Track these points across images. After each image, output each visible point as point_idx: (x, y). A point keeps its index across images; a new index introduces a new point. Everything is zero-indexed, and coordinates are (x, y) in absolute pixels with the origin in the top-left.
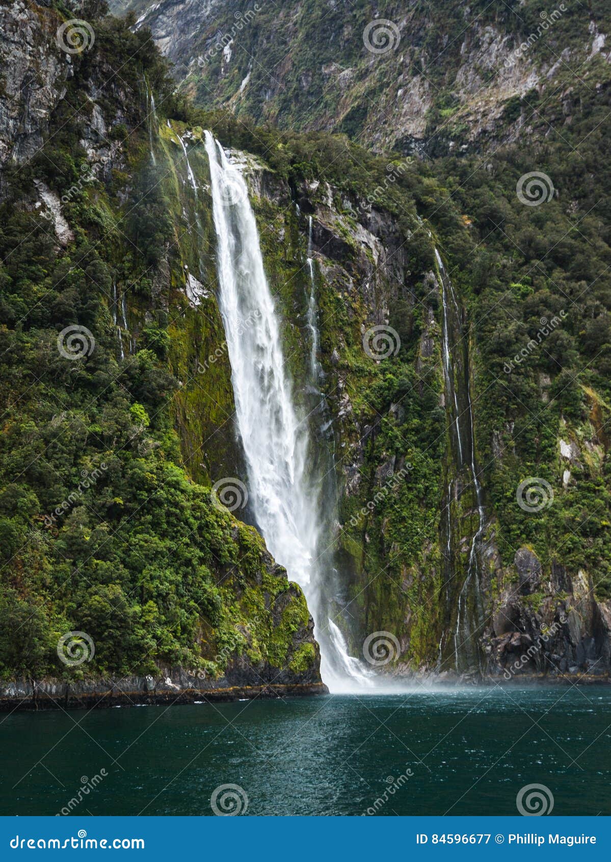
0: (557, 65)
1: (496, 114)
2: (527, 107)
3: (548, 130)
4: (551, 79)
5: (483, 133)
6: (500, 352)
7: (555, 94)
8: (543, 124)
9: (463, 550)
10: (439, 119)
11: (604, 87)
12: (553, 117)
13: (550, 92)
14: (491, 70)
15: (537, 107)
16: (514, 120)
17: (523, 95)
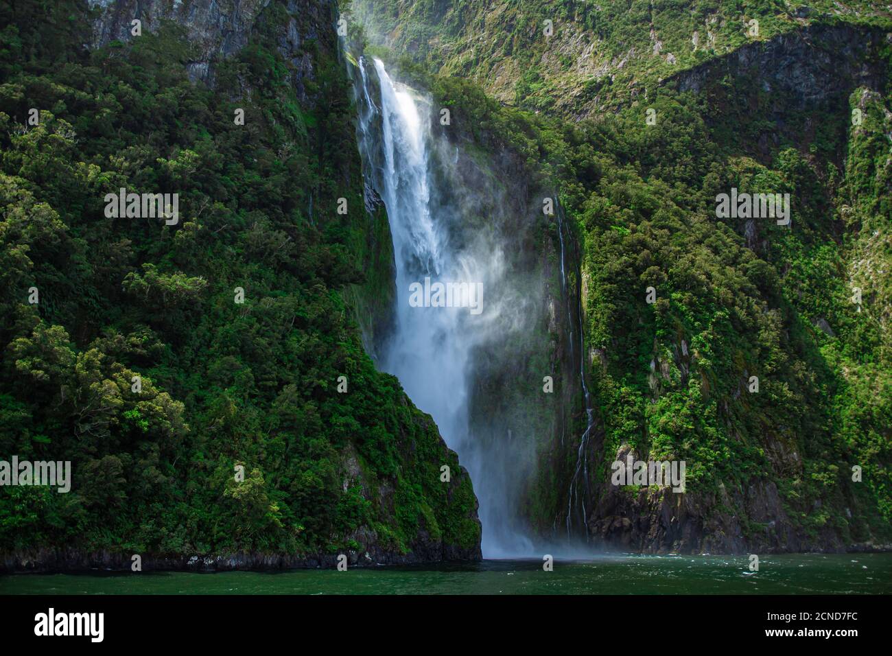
0: (625, 60)
1: (576, 92)
2: (602, 90)
3: (618, 111)
4: (621, 70)
5: (565, 106)
6: (609, 280)
7: (625, 82)
8: (614, 105)
9: (575, 445)
10: (528, 91)
11: (665, 81)
12: (622, 100)
13: (620, 81)
14: (570, 58)
15: (609, 91)
16: (591, 99)
17: (599, 80)
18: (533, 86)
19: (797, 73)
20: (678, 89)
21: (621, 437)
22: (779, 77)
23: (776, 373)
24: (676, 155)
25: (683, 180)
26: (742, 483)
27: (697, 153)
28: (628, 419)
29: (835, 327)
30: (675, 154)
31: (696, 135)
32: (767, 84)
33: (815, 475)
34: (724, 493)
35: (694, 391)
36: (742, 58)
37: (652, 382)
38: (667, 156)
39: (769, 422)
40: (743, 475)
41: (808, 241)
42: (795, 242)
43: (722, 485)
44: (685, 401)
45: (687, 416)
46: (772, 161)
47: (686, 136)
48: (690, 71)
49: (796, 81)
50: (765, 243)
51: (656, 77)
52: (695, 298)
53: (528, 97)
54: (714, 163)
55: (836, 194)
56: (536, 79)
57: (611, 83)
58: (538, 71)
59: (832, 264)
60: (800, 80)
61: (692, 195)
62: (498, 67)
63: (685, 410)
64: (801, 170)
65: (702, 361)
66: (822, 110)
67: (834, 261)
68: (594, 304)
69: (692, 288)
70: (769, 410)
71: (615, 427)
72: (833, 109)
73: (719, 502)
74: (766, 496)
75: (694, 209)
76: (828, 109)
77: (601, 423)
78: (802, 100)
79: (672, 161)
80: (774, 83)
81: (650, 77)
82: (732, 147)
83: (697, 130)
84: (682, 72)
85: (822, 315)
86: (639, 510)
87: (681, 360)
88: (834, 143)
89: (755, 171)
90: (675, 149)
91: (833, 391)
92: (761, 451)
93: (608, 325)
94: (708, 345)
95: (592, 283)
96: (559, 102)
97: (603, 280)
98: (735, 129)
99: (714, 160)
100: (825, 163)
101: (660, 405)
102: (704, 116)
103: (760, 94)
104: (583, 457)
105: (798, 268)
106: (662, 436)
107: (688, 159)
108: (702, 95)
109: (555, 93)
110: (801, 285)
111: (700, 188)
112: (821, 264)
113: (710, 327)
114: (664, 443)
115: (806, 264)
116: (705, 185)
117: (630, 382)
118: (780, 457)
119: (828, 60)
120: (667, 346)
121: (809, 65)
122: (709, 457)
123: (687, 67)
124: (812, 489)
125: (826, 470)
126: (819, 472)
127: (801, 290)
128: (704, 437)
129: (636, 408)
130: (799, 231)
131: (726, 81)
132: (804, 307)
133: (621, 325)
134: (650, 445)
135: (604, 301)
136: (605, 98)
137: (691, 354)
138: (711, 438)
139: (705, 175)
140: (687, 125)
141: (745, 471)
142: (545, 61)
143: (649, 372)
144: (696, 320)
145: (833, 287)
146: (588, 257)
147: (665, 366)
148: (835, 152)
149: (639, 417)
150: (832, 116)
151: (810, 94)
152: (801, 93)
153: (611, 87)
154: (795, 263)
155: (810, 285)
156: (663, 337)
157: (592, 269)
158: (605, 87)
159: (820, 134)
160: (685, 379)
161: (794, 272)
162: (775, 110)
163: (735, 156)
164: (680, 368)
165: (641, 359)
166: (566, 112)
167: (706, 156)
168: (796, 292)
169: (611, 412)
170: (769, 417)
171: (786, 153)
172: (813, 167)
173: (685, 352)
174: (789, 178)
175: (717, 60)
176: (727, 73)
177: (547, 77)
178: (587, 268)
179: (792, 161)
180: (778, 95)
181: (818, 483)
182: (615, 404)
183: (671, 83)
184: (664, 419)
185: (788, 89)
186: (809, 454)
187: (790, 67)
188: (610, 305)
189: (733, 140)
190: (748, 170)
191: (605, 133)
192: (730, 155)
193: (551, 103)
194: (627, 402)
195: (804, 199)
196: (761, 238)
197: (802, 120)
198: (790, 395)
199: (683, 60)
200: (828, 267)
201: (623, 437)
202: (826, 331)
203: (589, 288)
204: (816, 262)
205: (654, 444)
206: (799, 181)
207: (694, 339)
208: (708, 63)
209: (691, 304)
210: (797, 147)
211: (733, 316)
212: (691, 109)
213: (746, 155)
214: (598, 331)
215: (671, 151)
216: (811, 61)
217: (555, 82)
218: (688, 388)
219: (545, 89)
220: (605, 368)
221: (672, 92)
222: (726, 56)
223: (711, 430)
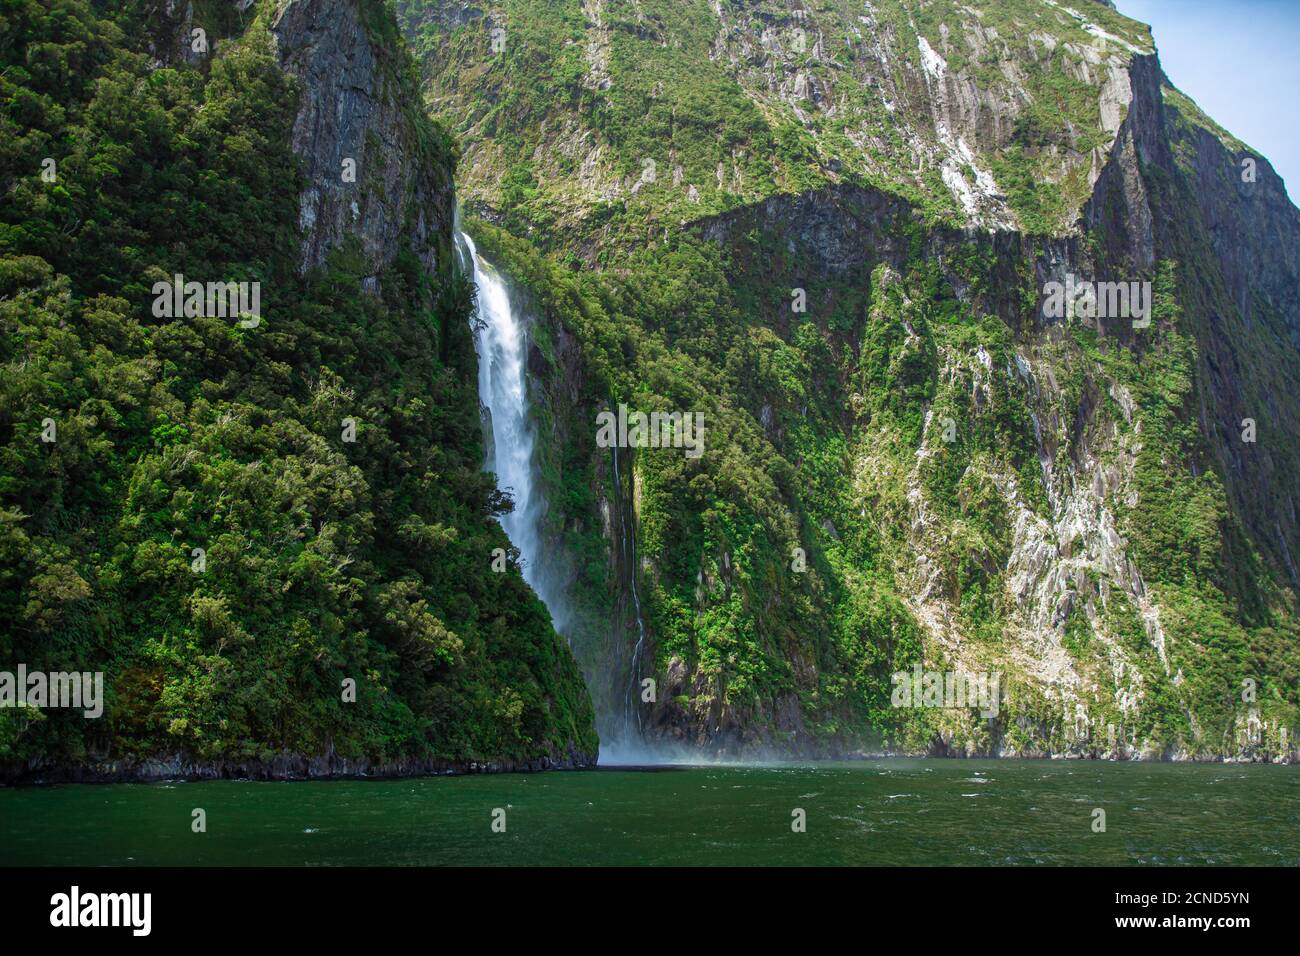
0: (640, 183)
1: (582, 213)
2: (613, 218)
3: (632, 248)
4: (636, 197)
5: (567, 229)
6: (665, 488)
7: (641, 214)
8: (627, 241)
9: (630, 655)
10: (520, 197)
11: (689, 225)
12: (638, 237)
13: (636, 211)
14: (571, 161)
15: (623, 221)
16: (600, 227)
17: (610, 204)
18: (527, 191)
19: (823, 235)
20: (701, 236)
21: (673, 648)
22: (805, 237)
23: (800, 587)
24: (701, 324)
25: (707, 355)
26: (773, 695)
27: (720, 320)
28: (679, 631)
29: (841, 531)
30: (699, 321)
31: (720, 301)
32: (792, 244)
33: (829, 688)
34: (759, 704)
35: (736, 605)
36: (770, 210)
37: (699, 594)
38: (692, 325)
39: (793, 636)
40: (773, 687)
41: (820, 432)
42: (809, 433)
43: (758, 697)
44: (729, 616)
45: (731, 630)
46: (791, 336)
47: (712, 301)
48: (716, 218)
49: (821, 244)
50: (780, 432)
51: (678, 217)
52: (738, 510)
53: (520, 206)
54: (737, 336)
55: (849, 380)
56: (528, 180)
57: (624, 211)
58: (531, 170)
59: (841, 460)
60: (826, 244)
61: (716, 374)
62: (476, 149)
63: (729, 625)
64: (818, 349)
65: (744, 575)
66: (843, 282)
67: (842, 456)
68: (648, 511)
69: (735, 498)
70: (794, 623)
71: (667, 639)
72: (853, 282)
73: (755, 713)
74: (789, 707)
75: (718, 392)
76: (849, 281)
77: (653, 634)
78: (825, 266)
79: (697, 331)
80: (799, 243)
81: (672, 217)
82: (752, 313)
83: (721, 293)
84: (708, 217)
85: (830, 516)
86: (688, 720)
87: (726, 573)
88: (851, 322)
89: (774, 346)
90: (701, 317)
91: (837, 600)
92: (788, 664)
93: (662, 535)
94: (748, 559)
95: (645, 488)
96: (561, 222)
97: (659, 487)
98: (756, 293)
99: (737, 333)
100: (841, 344)
101: (707, 617)
102: (728, 276)
103: (785, 255)
104: (637, 667)
105: (810, 463)
106: (710, 649)
107: (711, 329)
108: (727, 249)
109: (555, 209)
110: (812, 482)
111: (723, 366)
112: (831, 460)
113: (750, 541)
114: (712, 657)
115: (818, 459)
116: (728, 363)
117: (681, 593)
118: (802, 670)
119: (854, 227)
120: (713, 558)
121: (835, 229)
122: (749, 671)
123: (713, 212)
124: (827, 701)
125: (837, 683)
126: (832, 685)
127: (811, 487)
128: (745, 651)
129: (687, 621)
130: (813, 419)
131: (752, 235)
132: (813, 506)
133: (673, 535)
134: (699, 657)
135: (659, 510)
136: (617, 230)
137: (733, 567)
138: (750, 652)
139: (728, 349)
140: (711, 285)
141: (774, 683)
142: (538, 157)
143: (695, 584)
144: (738, 532)
145: (841, 486)
146: (641, 459)
147: (711, 579)
148: (852, 332)
149: (688, 629)
150: (852, 290)
151: (833, 261)
152: (825, 259)
153: (625, 216)
154: (808, 457)
155: (820, 483)
156: (711, 550)
157: (646, 473)
158: (618, 216)
159: (839, 309)
160: (729, 591)
161: (806, 467)
162: (798, 275)
163: (754, 325)
164: (723, 581)
165: (691, 570)
166: (568, 237)
167: (729, 326)
168: (806, 489)
169: (662, 624)
170: (794, 630)
171: (806, 327)
172: (830, 348)
173: (727, 565)
174: (806, 357)
175: (745, 208)
176: (754, 226)
177: (542, 180)
178: (640, 470)
179: (811, 338)
180: (802, 259)
181: (831, 695)
182: (667, 615)
183: (696, 229)
184: (711, 633)
185: (812, 251)
186: (824, 667)
187: (817, 227)
188: (665, 515)
189: (754, 306)
190: (767, 345)
191: (631, 292)
192: (750, 323)
193: (550, 221)
194: (679, 615)
195: (819, 382)
196: (777, 426)
197: (824, 290)
198: (812, 609)
199: (708, 200)
200: (837, 463)
201: (675, 649)
202: (831, 534)
203: (643, 493)
204: (827, 458)
205: (703, 657)
206: (816, 363)
207: (736, 552)
208: (736, 211)
209: (733, 515)
210: (815, 322)
211: (768, 527)
212: (715, 265)
213: (766, 325)
214: (652, 541)
215: (696, 318)
216: (839, 225)
217: (555, 194)
218: (731, 601)
219: (542, 200)
220: (657, 577)
221: (697, 241)
222: (755, 205)
223: (752, 645)
